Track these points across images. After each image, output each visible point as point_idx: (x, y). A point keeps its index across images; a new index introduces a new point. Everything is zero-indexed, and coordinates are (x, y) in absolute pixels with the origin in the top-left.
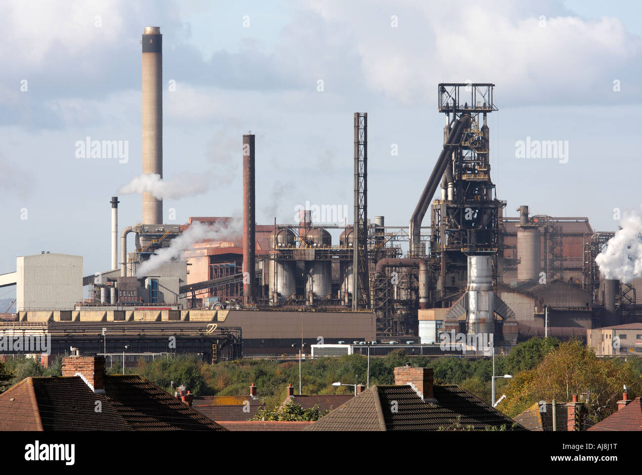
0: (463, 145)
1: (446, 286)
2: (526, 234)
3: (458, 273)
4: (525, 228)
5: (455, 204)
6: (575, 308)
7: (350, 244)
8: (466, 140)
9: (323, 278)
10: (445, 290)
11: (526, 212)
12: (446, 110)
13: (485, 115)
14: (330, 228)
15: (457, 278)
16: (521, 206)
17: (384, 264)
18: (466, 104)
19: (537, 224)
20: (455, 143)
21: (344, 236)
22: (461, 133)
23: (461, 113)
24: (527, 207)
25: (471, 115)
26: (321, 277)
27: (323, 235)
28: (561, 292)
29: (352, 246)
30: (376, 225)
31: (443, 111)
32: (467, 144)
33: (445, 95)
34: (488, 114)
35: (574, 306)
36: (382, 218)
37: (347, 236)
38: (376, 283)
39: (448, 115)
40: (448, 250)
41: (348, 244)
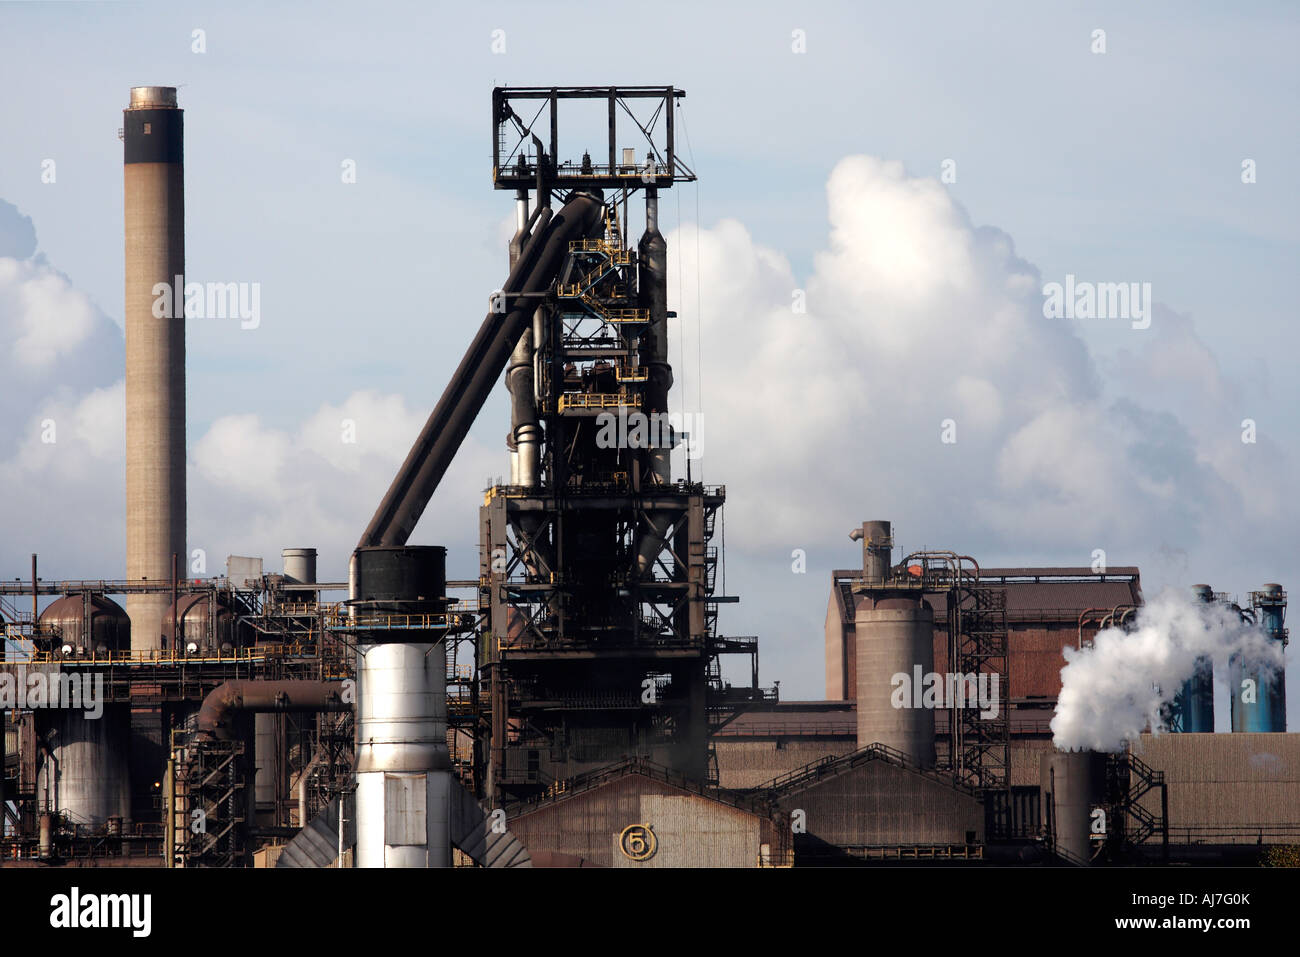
0: (560, 295)
1: (508, 781)
2: (880, 615)
3: (551, 735)
4: (878, 596)
5: (538, 499)
6: (923, 849)
7: (192, 647)
8: (574, 280)
9: (95, 762)
10: (503, 794)
11: (880, 543)
12: (516, 180)
13: (651, 196)
14: (125, 591)
15: (545, 755)
16: (865, 524)
17: (224, 701)
18: (587, 158)
19: (918, 582)
20: (536, 290)
21: (170, 619)
22: (560, 257)
23: (570, 191)
24: (886, 526)
25: (601, 195)
26: (88, 755)
27: (94, 615)
28: (877, 795)
29: (198, 651)
30: (287, 580)
31: (502, 183)
32: (577, 292)
33: (509, 127)
34: (660, 192)
35: (922, 840)
36: (310, 556)
37: (179, 619)
38: (195, 769)
39: (524, 197)
40: (509, 657)
41: (183, 643)
